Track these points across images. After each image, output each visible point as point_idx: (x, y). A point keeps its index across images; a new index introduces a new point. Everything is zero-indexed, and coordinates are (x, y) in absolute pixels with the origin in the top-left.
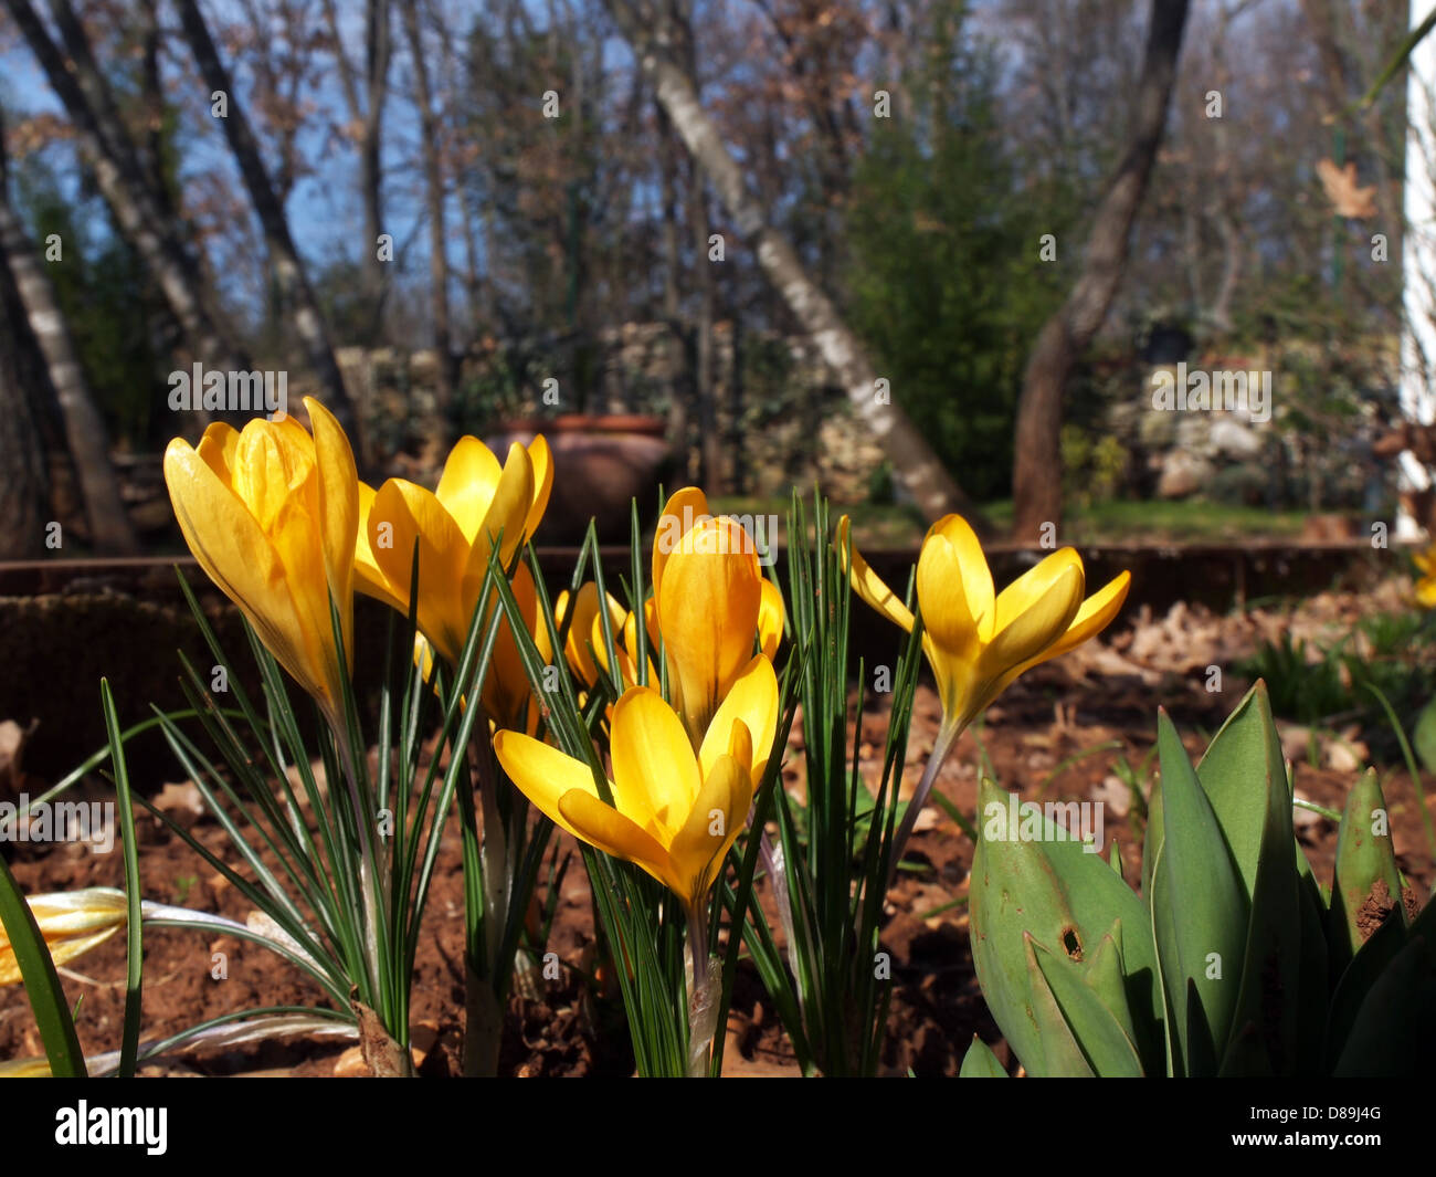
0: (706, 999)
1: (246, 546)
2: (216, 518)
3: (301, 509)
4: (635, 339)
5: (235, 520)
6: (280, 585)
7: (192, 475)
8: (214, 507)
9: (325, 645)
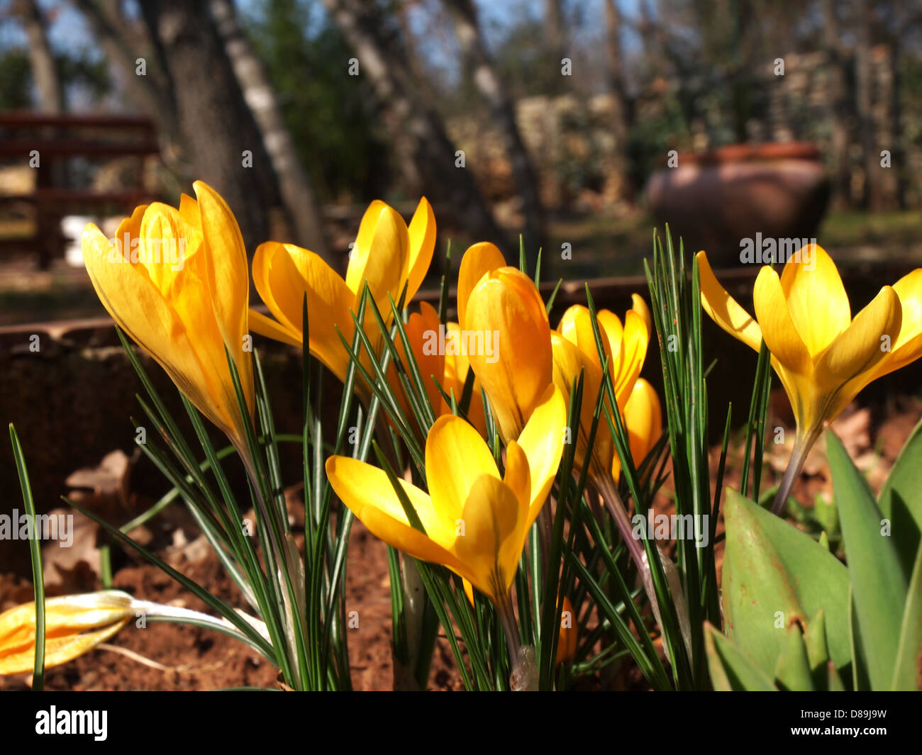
0: (522, 680)
1: (150, 309)
2: (122, 287)
3: (193, 276)
4: (797, 70)
5: (138, 289)
6: (182, 339)
7: (101, 253)
8: (120, 279)
9: (225, 388)
